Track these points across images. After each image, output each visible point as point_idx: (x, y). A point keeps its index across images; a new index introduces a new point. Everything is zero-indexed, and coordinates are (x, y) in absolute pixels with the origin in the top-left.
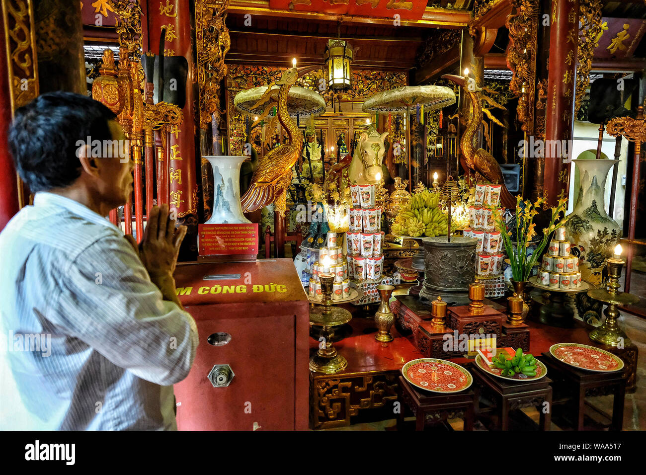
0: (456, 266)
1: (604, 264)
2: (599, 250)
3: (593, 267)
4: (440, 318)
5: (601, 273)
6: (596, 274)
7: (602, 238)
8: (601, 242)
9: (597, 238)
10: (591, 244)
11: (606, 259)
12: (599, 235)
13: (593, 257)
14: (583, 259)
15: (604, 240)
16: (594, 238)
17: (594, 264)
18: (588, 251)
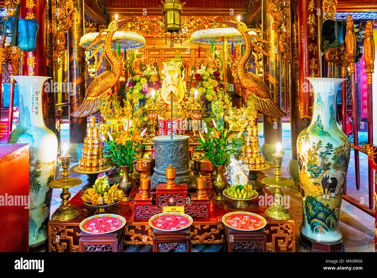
0: (168, 156)
1: (322, 176)
2: (315, 162)
3: (312, 177)
4: (145, 190)
5: (320, 183)
6: (315, 184)
7: (316, 150)
8: (316, 154)
9: (312, 150)
10: (308, 155)
11: (323, 171)
12: (314, 147)
13: (311, 168)
14: (304, 169)
15: (318, 152)
16: (310, 150)
17: (313, 175)
18: (307, 161)
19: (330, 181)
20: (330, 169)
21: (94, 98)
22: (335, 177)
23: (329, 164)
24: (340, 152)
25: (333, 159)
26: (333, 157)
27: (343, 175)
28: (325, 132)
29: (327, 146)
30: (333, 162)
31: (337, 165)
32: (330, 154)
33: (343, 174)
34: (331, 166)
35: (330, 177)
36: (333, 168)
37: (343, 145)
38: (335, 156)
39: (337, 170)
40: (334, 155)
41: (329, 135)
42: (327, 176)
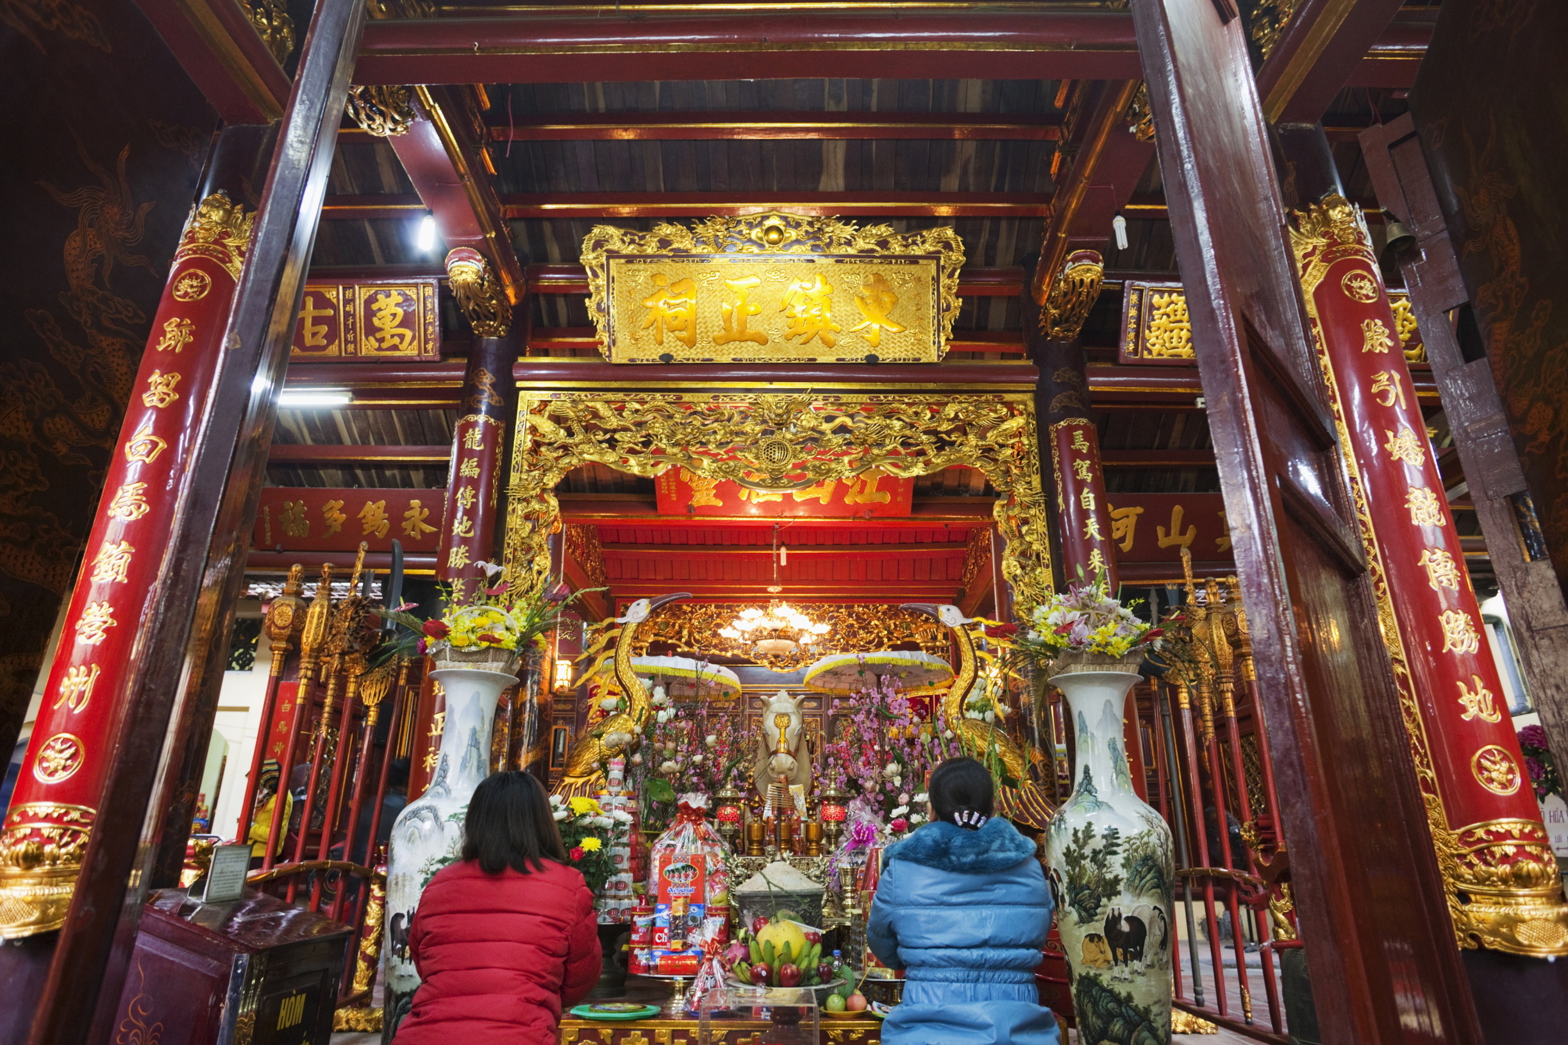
2: (1083, 876)
3: (1082, 920)
6: (1092, 937)
7: (1081, 847)
8: (1083, 856)
9: (1072, 846)
10: (1067, 863)
11: (1104, 900)
12: (1076, 841)
13: (1076, 895)
14: (1063, 901)
15: (1087, 851)
16: (1068, 848)
17: (1083, 914)
18: (1065, 880)
19: (1125, 927)
20: (1119, 893)
21: (581, 781)
22: (1135, 915)
23: (1117, 880)
24: (1138, 847)
25: (1123, 866)
26: (1123, 861)
27: (1157, 912)
28: (1102, 803)
29: (1106, 832)
30: (1124, 874)
31: (1137, 881)
32: (1115, 853)
33: (1155, 908)
34: (1122, 884)
35: (1124, 916)
36: (1127, 890)
37: (1146, 831)
38: (1127, 859)
39: (1139, 895)
40: (1125, 855)
41: (1110, 807)
42: (1116, 913)
